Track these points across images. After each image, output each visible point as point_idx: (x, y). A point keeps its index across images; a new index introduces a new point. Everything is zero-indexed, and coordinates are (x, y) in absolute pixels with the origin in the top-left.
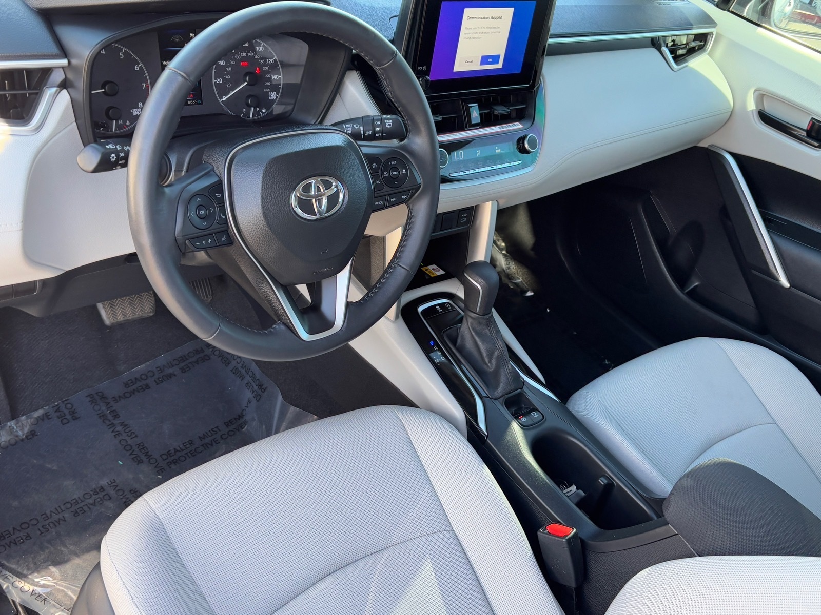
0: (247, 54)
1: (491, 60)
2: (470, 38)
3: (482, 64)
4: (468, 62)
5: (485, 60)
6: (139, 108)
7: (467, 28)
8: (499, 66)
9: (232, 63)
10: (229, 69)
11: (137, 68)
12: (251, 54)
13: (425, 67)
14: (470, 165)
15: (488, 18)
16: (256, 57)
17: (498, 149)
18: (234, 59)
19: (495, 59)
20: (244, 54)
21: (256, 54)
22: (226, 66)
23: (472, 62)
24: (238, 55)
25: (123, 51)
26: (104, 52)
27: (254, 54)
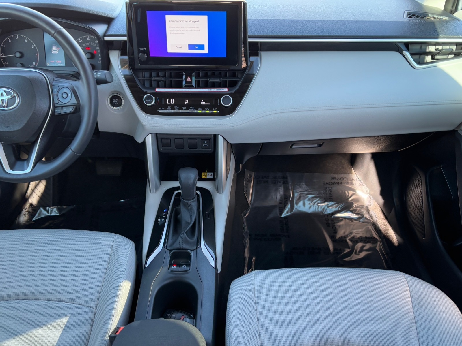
0: (89, 44)
1: (197, 47)
2: (175, 34)
3: (189, 49)
4: (178, 48)
5: (191, 47)
6: (33, 65)
7: (170, 27)
8: (206, 51)
12: (91, 44)
13: (145, 48)
14: (176, 108)
15: (187, 21)
16: (94, 45)
17: (203, 101)
18: (82, 46)
19: (201, 47)
20: (88, 44)
21: (94, 44)
23: (181, 47)
24: (84, 44)
25: (27, 39)
26: (18, 39)
27: (93, 44)
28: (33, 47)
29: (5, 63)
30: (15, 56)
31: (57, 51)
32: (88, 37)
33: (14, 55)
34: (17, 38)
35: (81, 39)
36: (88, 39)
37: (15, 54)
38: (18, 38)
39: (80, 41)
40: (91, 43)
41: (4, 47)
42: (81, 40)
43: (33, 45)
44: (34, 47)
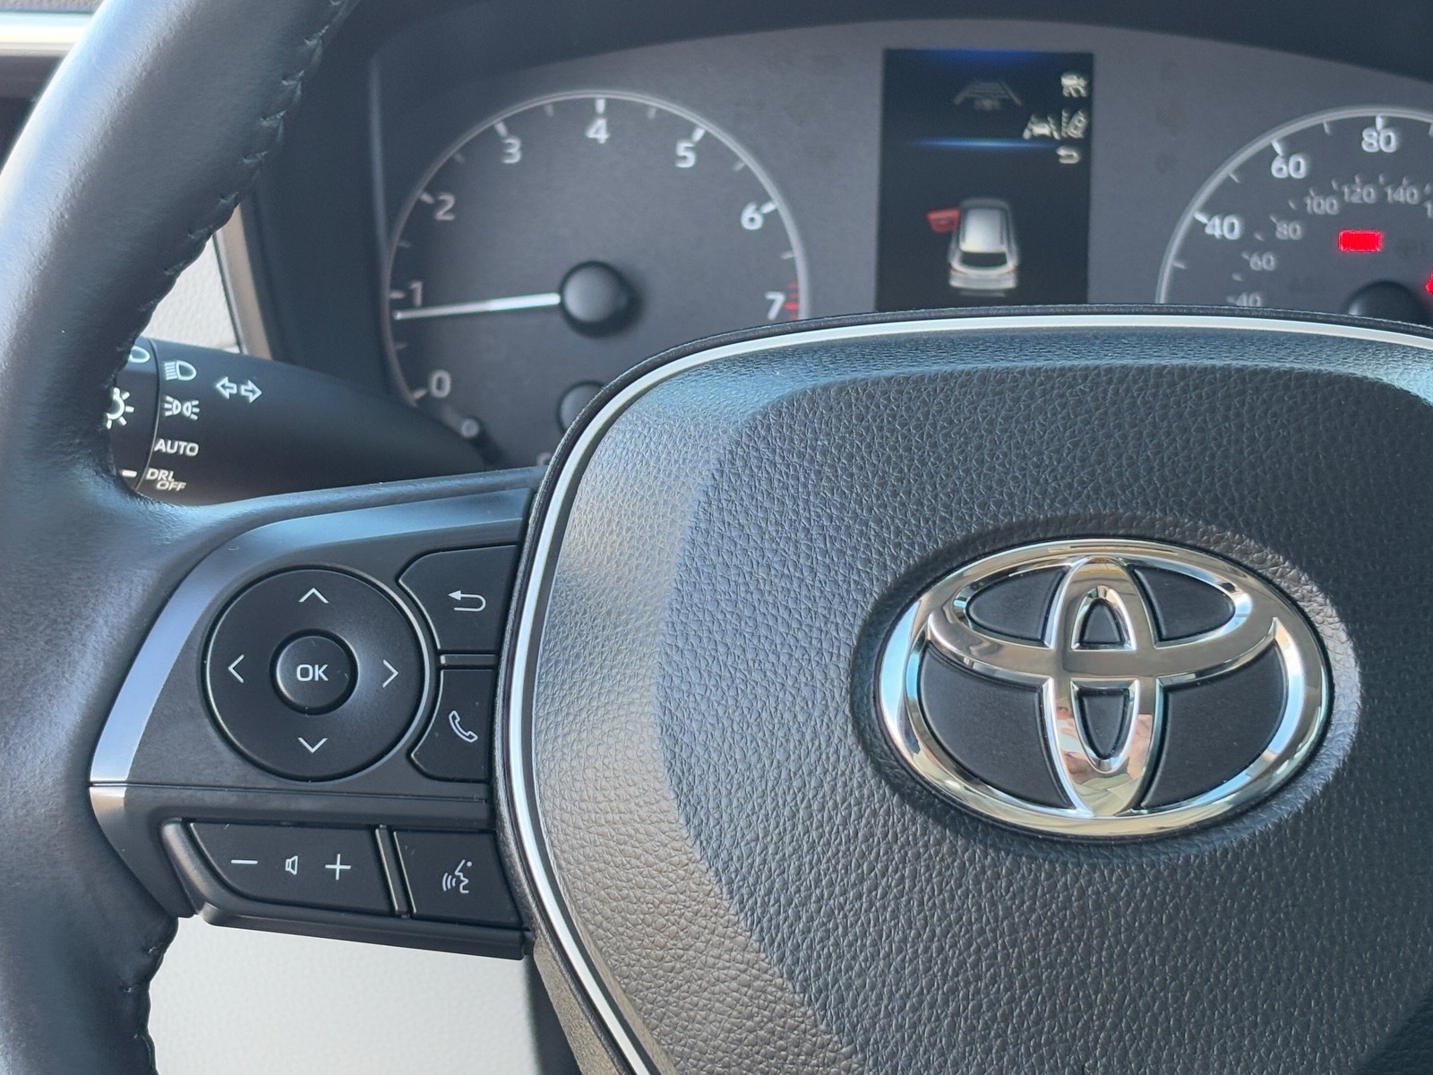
0: (1382, 195)
9: (1287, 231)
10: (1263, 263)
11: (752, 220)
12: (1404, 194)
18: (1300, 215)
20: (1363, 194)
22: (1246, 242)
24: (1326, 192)
25: (698, 135)
26: (602, 136)
27: (1424, 198)
28: (751, 218)
29: (419, 380)
30: (562, 306)
31: (1011, 264)
32: (1370, 122)
33: (552, 299)
34: (599, 131)
35: (1294, 145)
36: (1379, 139)
37: (561, 291)
38: (601, 123)
39: (1277, 164)
40: (1396, 184)
41: (441, 215)
42: (1287, 158)
43: (763, 198)
44: (772, 219)
